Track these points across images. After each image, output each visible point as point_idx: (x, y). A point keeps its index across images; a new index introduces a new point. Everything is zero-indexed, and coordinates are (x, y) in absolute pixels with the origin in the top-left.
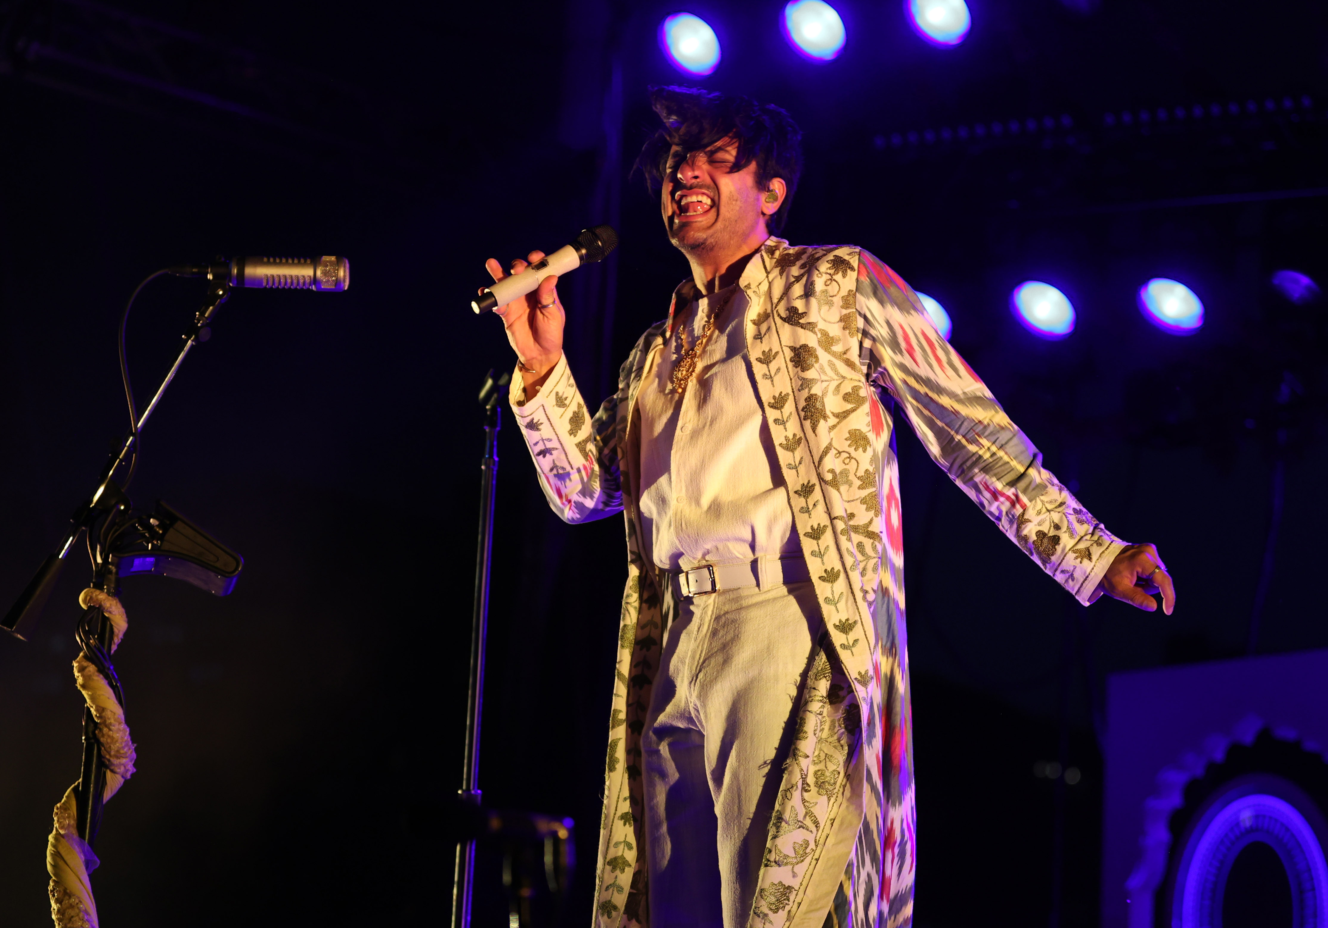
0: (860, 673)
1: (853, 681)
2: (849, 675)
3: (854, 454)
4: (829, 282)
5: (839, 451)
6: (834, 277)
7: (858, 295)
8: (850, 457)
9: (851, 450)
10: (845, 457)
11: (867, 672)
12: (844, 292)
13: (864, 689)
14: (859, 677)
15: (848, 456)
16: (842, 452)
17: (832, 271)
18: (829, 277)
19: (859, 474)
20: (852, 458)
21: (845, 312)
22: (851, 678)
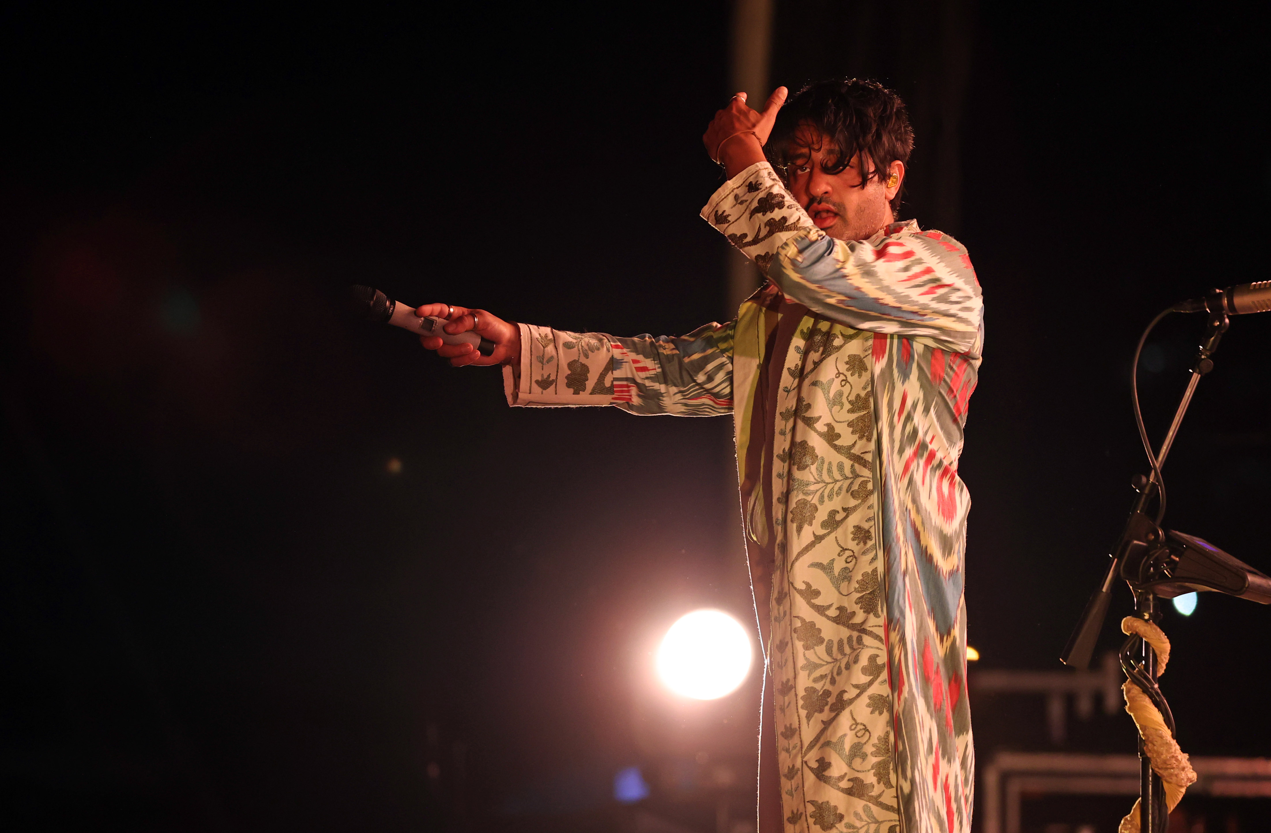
3: (850, 379)
8: (846, 381)
9: (848, 374)
19: (850, 399)
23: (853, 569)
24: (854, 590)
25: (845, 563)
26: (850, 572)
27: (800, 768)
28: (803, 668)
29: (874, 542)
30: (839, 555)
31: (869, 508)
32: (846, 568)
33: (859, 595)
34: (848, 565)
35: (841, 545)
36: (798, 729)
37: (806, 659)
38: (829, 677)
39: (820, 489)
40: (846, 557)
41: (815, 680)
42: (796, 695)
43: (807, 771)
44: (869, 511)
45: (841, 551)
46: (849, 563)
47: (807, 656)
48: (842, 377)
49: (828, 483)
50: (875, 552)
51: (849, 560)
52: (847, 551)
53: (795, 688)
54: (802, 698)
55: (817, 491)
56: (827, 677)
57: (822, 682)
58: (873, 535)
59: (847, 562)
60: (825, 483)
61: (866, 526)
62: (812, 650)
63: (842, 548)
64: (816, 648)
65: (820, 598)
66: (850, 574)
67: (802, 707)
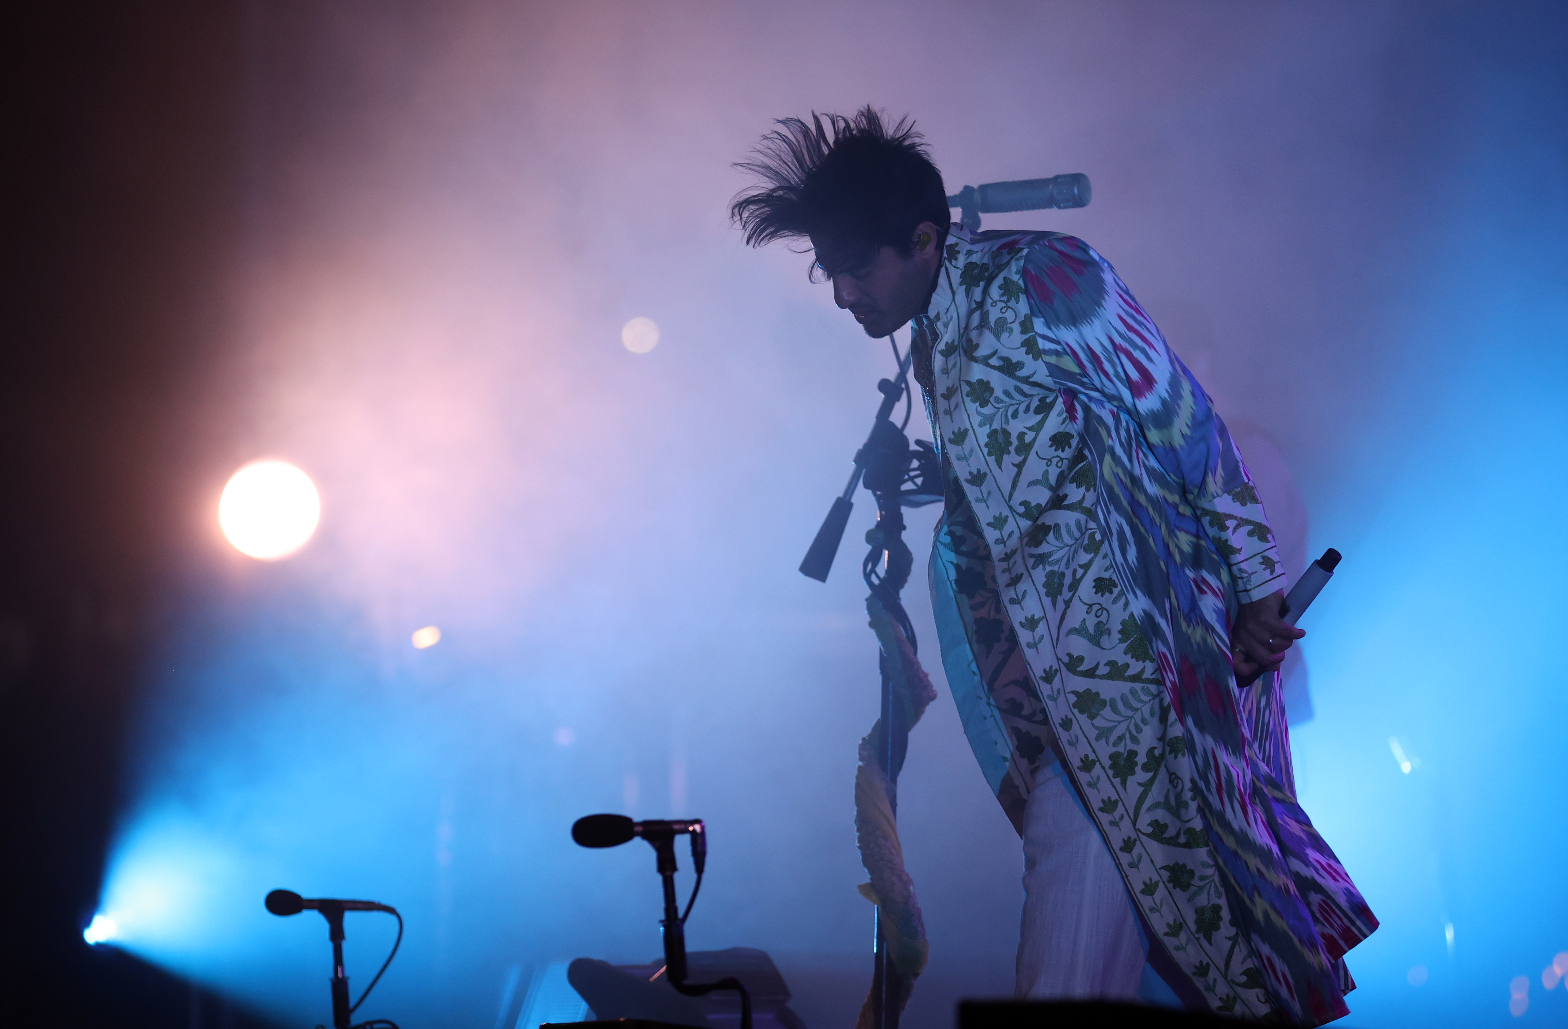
4: (1004, 310)
5: (1048, 459)
6: (1009, 304)
7: (1033, 318)
9: (1060, 453)
10: (1057, 461)
12: (1021, 318)
15: (1059, 459)
16: (1051, 459)
17: (1005, 298)
18: (1004, 305)
20: (1063, 459)
21: (1025, 337)
23: (1108, 621)
24: (1118, 641)
25: (1096, 618)
26: (1105, 625)
27: (1137, 838)
28: (1097, 739)
29: (1120, 588)
30: (1088, 613)
31: (1104, 558)
32: (1100, 623)
33: (1125, 645)
34: (1099, 619)
35: (1086, 602)
36: (1119, 800)
37: (1097, 728)
38: (1128, 736)
39: (1066, 554)
40: (1095, 612)
41: (1114, 745)
42: (1103, 768)
43: (1144, 838)
44: (1105, 560)
45: (1088, 608)
46: (1099, 616)
47: (1097, 725)
48: (1055, 460)
49: (1071, 546)
50: (1124, 597)
51: (1099, 614)
52: (1094, 606)
53: (1099, 760)
54: (1110, 768)
55: (1063, 557)
56: (1125, 737)
57: (1123, 743)
58: (1117, 581)
59: (1097, 617)
60: (1068, 546)
61: (1106, 575)
62: (1099, 717)
63: (1087, 605)
64: (1101, 712)
65: (1086, 662)
66: (1106, 627)
67: (1114, 777)
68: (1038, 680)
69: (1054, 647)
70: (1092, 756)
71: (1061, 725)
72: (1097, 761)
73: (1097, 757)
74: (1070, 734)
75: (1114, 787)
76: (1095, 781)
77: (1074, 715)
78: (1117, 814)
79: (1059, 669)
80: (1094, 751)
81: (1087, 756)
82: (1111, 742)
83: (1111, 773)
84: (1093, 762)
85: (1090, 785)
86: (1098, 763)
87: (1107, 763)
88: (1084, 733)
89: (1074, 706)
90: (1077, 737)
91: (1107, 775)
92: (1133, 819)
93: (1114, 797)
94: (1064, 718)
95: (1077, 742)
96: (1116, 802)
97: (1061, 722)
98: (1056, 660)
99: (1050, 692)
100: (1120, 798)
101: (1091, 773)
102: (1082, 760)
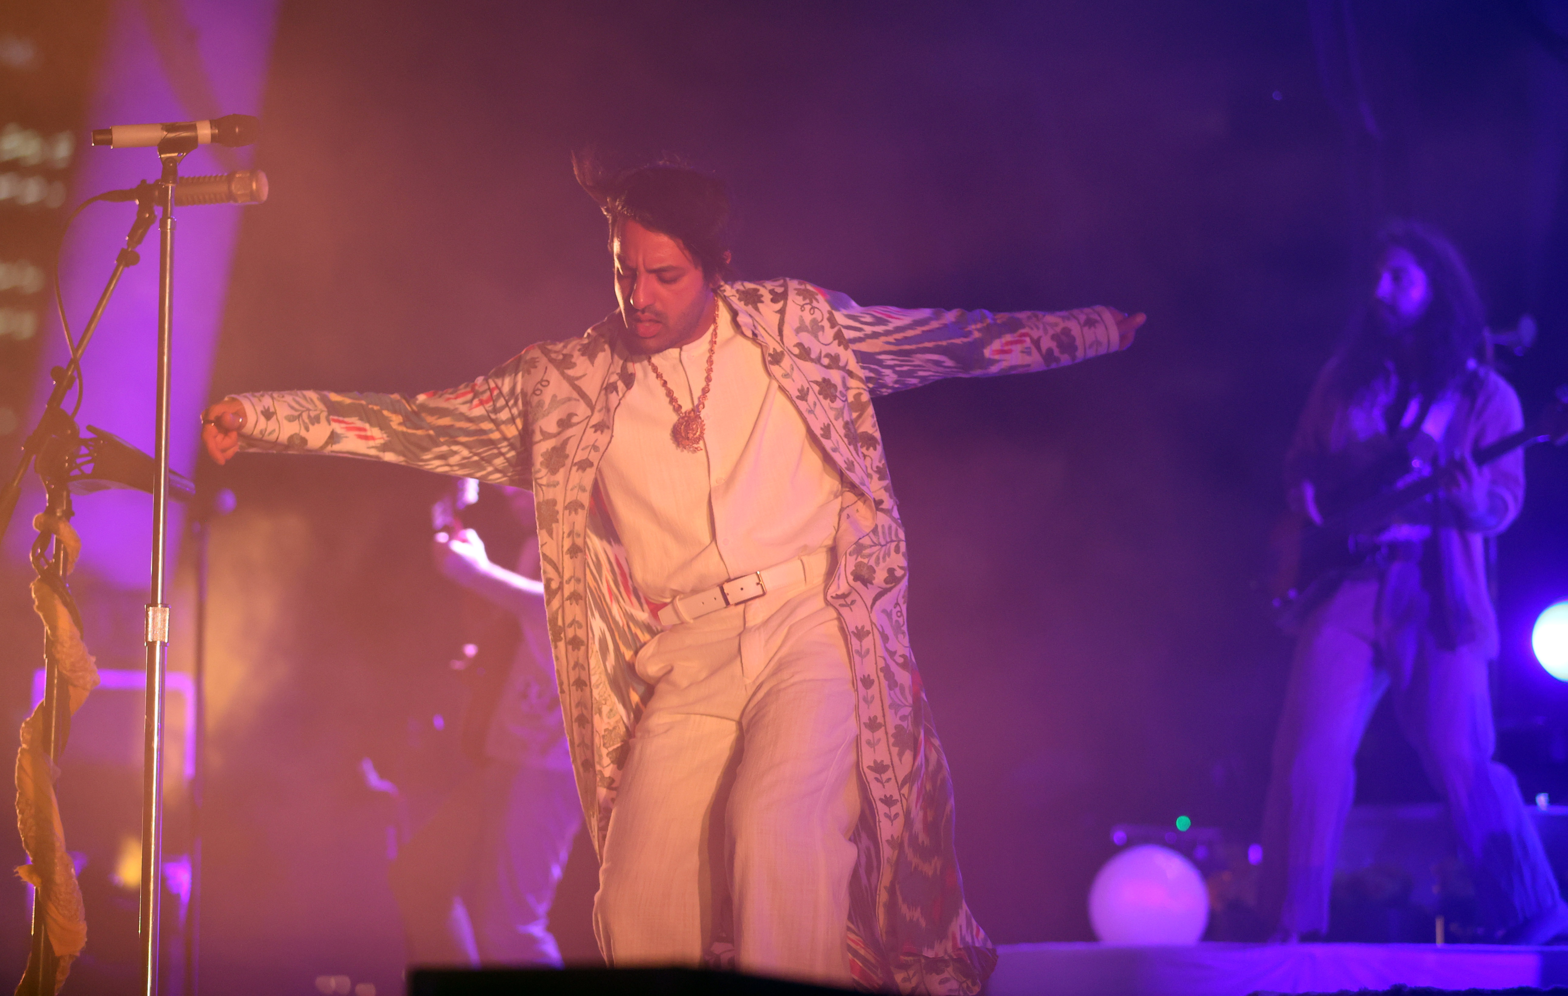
0: (857, 627)
1: (850, 634)
2: (847, 628)
11: (863, 627)
13: (858, 642)
14: (855, 631)
22: (848, 630)
53: (885, 725)
67: (894, 745)
68: (851, 633)
69: (869, 612)
70: (880, 720)
71: (861, 680)
72: (883, 726)
73: (885, 722)
74: (867, 693)
75: (890, 753)
76: (875, 742)
77: (878, 677)
78: (885, 777)
79: (871, 631)
80: (884, 716)
81: (876, 717)
82: (899, 714)
83: (892, 740)
84: (879, 726)
85: (869, 743)
86: (883, 728)
87: (891, 731)
88: (881, 697)
89: (881, 670)
90: (873, 697)
91: (888, 741)
92: (899, 785)
93: (887, 762)
94: (866, 676)
95: (871, 702)
96: (888, 766)
97: (862, 678)
98: (870, 623)
99: (859, 648)
100: (892, 764)
101: (874, 733)
102: (870, 719)
